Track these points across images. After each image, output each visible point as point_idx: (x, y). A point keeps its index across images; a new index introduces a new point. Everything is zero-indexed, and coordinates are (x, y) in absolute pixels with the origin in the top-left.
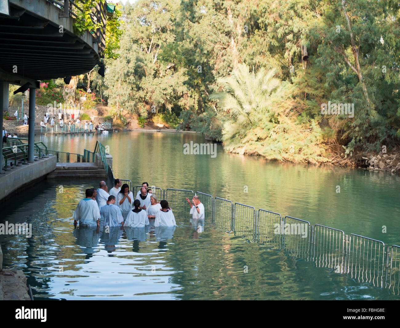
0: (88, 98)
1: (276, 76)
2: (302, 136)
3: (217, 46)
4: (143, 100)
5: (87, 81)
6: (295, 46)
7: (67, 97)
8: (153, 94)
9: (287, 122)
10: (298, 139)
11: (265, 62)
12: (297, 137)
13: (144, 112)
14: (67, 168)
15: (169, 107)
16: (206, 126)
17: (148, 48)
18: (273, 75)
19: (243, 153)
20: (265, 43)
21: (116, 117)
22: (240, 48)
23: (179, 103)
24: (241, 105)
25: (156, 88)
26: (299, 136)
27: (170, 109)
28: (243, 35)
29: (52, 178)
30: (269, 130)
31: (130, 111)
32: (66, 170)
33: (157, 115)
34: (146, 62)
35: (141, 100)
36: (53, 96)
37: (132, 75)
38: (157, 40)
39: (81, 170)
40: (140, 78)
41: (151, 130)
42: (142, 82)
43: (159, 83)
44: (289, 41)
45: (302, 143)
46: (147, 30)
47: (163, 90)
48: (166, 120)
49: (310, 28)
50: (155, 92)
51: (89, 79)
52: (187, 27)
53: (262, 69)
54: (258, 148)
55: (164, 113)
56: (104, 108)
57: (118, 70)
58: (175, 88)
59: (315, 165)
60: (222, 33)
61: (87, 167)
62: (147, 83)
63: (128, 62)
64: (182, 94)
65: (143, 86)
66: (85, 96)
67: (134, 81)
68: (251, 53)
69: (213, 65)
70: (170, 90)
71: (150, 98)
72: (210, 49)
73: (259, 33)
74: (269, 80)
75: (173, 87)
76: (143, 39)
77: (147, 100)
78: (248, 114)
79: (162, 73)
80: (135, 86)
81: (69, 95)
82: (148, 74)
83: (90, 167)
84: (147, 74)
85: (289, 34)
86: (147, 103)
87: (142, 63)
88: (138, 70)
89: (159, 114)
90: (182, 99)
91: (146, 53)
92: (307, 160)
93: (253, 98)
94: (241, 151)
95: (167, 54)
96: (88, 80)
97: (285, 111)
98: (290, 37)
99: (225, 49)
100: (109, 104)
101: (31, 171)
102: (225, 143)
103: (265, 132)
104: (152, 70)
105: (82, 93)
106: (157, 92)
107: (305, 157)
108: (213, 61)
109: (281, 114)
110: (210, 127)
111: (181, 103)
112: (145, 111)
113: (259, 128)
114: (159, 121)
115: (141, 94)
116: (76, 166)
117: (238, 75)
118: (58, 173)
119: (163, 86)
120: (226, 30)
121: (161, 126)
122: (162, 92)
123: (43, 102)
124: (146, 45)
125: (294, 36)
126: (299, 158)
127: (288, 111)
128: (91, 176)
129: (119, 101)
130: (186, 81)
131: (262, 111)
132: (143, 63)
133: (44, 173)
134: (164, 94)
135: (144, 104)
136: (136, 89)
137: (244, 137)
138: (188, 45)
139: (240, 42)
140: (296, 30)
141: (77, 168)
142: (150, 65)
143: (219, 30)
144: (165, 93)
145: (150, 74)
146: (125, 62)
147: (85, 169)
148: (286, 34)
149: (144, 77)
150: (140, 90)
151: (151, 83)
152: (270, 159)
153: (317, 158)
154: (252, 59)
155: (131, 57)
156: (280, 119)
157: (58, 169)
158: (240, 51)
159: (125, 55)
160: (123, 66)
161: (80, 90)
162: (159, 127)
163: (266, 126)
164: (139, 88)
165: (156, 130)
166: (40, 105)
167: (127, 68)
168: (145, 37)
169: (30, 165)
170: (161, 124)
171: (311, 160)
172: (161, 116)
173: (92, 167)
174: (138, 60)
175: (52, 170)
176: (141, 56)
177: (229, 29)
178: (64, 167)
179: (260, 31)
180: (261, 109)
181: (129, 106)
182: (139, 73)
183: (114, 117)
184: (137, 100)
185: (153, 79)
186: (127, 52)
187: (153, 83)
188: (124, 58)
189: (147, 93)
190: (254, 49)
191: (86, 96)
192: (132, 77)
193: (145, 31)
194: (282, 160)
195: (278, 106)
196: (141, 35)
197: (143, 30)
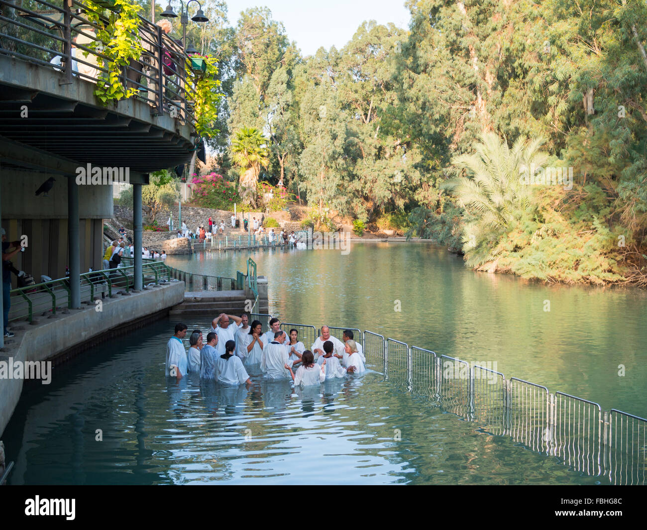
0: (276, 195)
1: (543, 148)
2: (580, 241)
3: (455, 107)
4: (360, 193)
5: (279, 170)
6: (563, 101)
7: (245, 194)
8: (375, 184)
9: (556, 220)
10: (574, 247)
11: (528, 128)
12: (573, 243)
13: (362, 213)
14: (199, 299)
15: (401, 203)
16: (446, 230)
17: (366, 115)
18: (538, 147)
19: (493, 271)
20: (525, 98)
21: (319, 221)
22: (490, 108)
23: (416, 197)
24: (488, 196)
25: (378, 175)
26: (576, 242)
27: (402, 207)
28: (494, 88)
29: (177, 315)
30: (531, 233)
31: (340, 211)
32: (198, 302)
33: (384, 217)
34: (362, 137)
35: (356, 193)
36: (224, 193)
37: (341, 157)
38: (379, 102)
39: (221, 301)
40: (354, 161)
41: (373, 240)
42: (357, 167)
43: (384, 167)
44: (552, 94)
45: (579, 253)
46: (363, 88)
47: (389, 177)
48: (396, 224)
49: (582, 72)
50: (378, 180)
51: (282, 165)
52: (408, 80)
53: (521, 139)
54: (514, 262)
55: (395, 213)
56: (301, 208)
57: (320, 150)
58: (408, 174)
59: (601, 286)
60: (462, 87)
61: (230, 298)
62: (366, 168)
63: (335, 137)
64: (419, 183)
65: (359, 173)
66: (271, 191)
67: (345, 166)
68: (506, 115)
69: (452, 136)
70: (399, 178)
71: (371, 191)
72: (443, 111)
73: (516, 84)
74: (532, 156)
75: (405, 172)
76: (357, 102)
77: (366, 193)
78: (499, 209)
79: (389, 151)
80: (345, 174)
81: (247, 191)
82: (366, 154)
83: (235, 298)
84: (364, 155)
85: (552, 82)
86: (367, 198)
87: (355, 138)
88: (350, 150)
89: (386, 215)
90: (420, 190)
91: (364, 122)
92: (588, 279)
93: (506, 185)
94: (491, 268)
95: (386, 122)
96: (280, 167)
97: (553, 203)
98: (554, 87)
99: (469, 110)
100: (309, 203)
101: (135, 304)
102: (468, 257)
103: (525, 237)
104: (372, 147)
105: (267, 187)
106: (380, 182)
107: (585, 274)
108: (451, 130)
109: (548, 207)
110: (453, 231)
111: (419, 196)
112: (363, 210)
113: (517, 231)
114: (384, 225)
115: (356, 185)
116: (214, 296)
117: (484, 150)
118: (187, 306)
119: (388, 172)
120: (467, 82)
121: (389, 232)
122: (388, 180)
123: (209, 204)
124: (363, 110)
125: (560, 85)
126: (575, 276)
127: (557, 202)
128: (234, 310)
129: (323, 197)
130: (418, 164)
131: (522, 205)
132: (358, 137)
133: (160, 306)
134: (390, 184)
135: (362, 200)
136: (348, 178)
137: (495, 246)
138: (412, 108)
139: (491, 99)
140: (560, 77)
141: (214, 300)
142: (369, 141)
143: (459, 81)
144: (392, 182)
145: (370, 154)
146: (329, 137)
147: (226, 301)
148: (546, 84)
149: (359, 160)
150: (355, 179)
151: (371, 169)
152: (528, 278)
153: (603, 275)
154: (508, 124)
155: (337, 129)
156: (546, 215)
157: (187, 300)
158: (492, 112)
159: (329, 127)
160: (325, 145)
161: (264, 183)
162: (386, 235)
163: (527, 227)
164: (352, 177)
165: (380, 240)
166: (205, 207)
167: (333, 147)
168: (361, 99)
169: (133, 295)
170: (390, 229)
171: (593, 278)
172: (390, 218)
173: (237, 297)
174: (349, 133)
175: (175, 303)
176: (355, 128)
177: (472, 80)
178: (195, 298)
179: (517, 80)
180: (520, 202)
181: (339, 204)
182: (352, 153)
183: (317, 220)
184: (351, 194)
185: (374, 163)
186: (332, 122)
187: (375, 168)
188: (328, 132)
189: (365, 183)
190: (510, 109)
191: (273, 192)
192: (341, 161)
193: (360, 90)
194: (547, 280)
195: (543, 196)
196: (354, 96)
197: (357, 88)
